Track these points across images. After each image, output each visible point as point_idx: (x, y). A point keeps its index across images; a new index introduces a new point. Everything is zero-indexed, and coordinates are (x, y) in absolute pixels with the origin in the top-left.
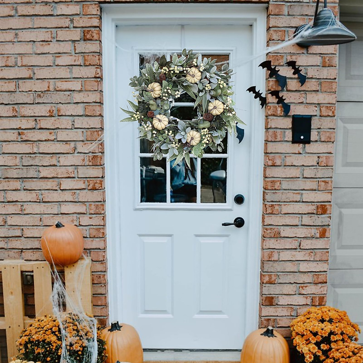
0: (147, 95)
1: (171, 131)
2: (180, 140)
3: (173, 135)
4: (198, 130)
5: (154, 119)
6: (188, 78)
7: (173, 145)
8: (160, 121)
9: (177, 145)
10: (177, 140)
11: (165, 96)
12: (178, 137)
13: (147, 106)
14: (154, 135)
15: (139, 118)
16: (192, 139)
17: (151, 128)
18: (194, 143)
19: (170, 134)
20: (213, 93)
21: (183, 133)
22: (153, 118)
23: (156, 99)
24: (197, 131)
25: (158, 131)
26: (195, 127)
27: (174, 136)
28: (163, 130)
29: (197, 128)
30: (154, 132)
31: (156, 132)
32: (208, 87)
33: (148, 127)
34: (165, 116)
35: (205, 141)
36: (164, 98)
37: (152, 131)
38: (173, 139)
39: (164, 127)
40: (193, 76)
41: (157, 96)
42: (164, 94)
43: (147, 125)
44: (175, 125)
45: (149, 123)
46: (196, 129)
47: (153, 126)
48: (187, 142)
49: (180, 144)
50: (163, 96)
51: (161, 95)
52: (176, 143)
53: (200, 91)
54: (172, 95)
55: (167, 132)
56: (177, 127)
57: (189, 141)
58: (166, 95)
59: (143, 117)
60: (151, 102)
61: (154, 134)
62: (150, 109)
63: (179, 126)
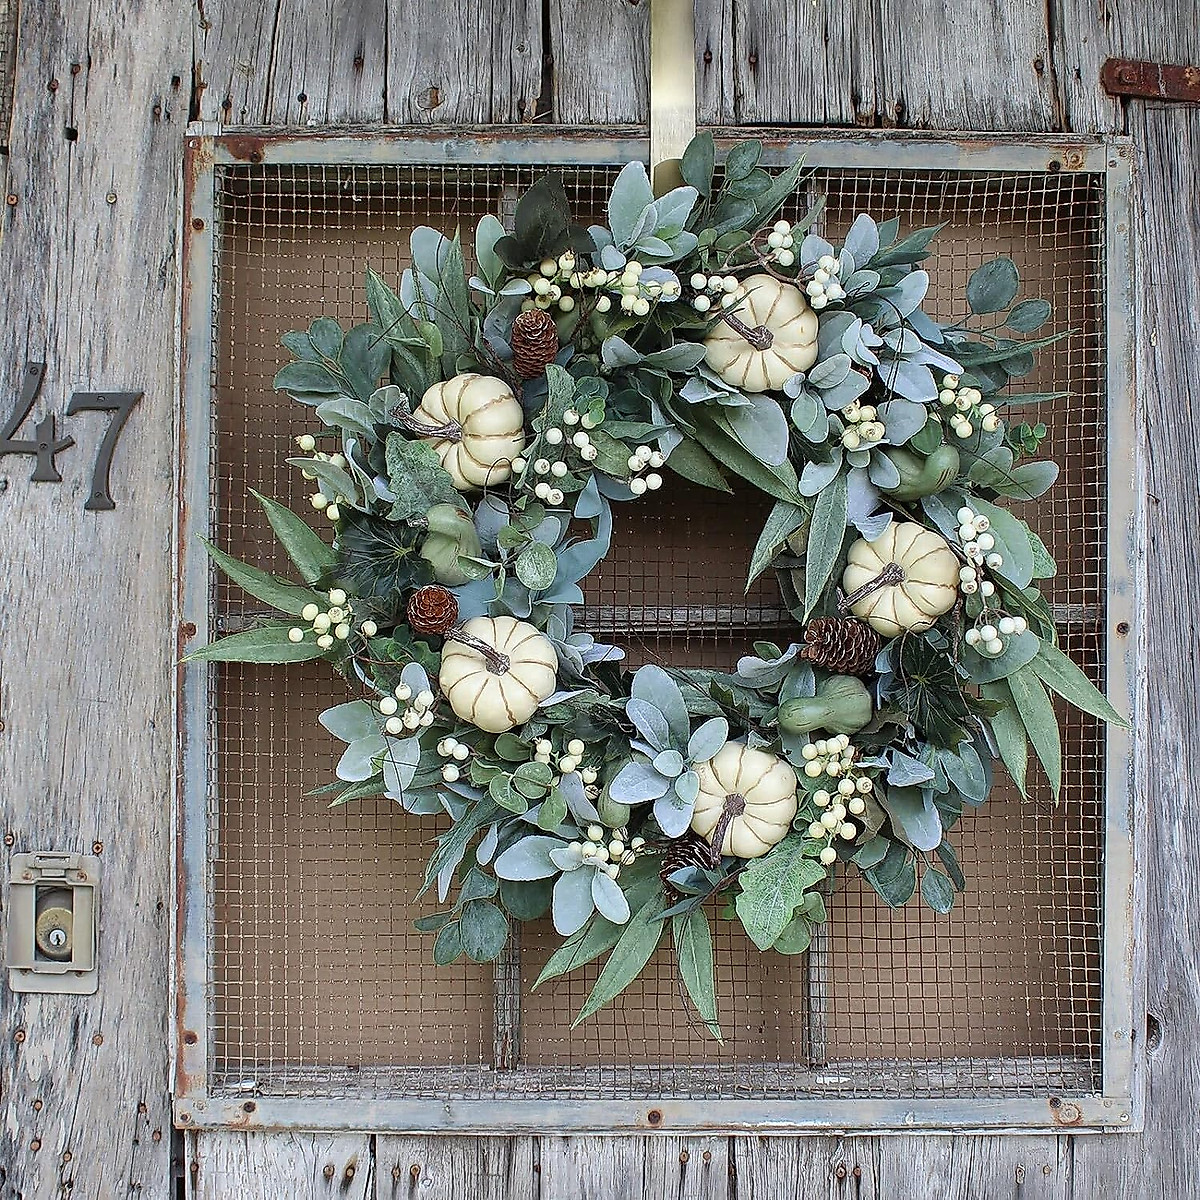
0: (413, 467)
1: (576, 747)
2: (641, 816)
3: (590, 775)
4: (778, 742)
5: (450, 647)
6: (724, 350)
7: (589, 848)
8: (494, 661)
9: (617, 847)
10: (622, 815)
11: (548, 479)
12: (628, 788)
13: (402, 552)
14: (451, 773)
15: (343, 632)
16: (735, 806)
17: (429, 718)
18: (745, 838)
19: (567, 764)
20: (894, 475)
21: (667, 762)
22: (438, 644)
23: (474, 495)
24: (775, 751)
25: (481, 739)
26: (756, 721)
27: (599, 783)
28: (517, 729)
29: (773, 731)
30: (451, 746)
31: (462, 752)
32: (866, 429)
33: (404, 706)
34: (527, 629)
35: (833, 819)
36: (543, 490)
37: (431, 738)
38: (595, 802)
39: (524, 708)
40: (759, 339)
41: (481, 475)
42: (541, 466)
43: (403, 692)
44: (606, 700)
45: (414, 673)
46: (764, 733)
47: (443, 704)
48: (692, 835)
49: (638, 842)
50: (535, 478)
51: (519, 466)
52: (608, 834)
53: (802, 453)
54: (598, 474)
55: (545, 747)
56: (622, 715)
57: (706, 824)
58: (560, 469)
59: (370, 628)
60: (443, 518)
61: (451, 759)
62: (426, 570)
63: (640, 711)
